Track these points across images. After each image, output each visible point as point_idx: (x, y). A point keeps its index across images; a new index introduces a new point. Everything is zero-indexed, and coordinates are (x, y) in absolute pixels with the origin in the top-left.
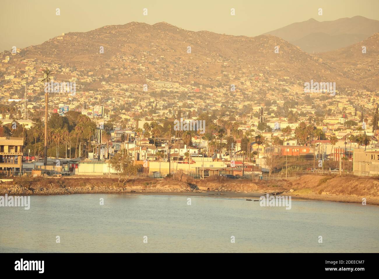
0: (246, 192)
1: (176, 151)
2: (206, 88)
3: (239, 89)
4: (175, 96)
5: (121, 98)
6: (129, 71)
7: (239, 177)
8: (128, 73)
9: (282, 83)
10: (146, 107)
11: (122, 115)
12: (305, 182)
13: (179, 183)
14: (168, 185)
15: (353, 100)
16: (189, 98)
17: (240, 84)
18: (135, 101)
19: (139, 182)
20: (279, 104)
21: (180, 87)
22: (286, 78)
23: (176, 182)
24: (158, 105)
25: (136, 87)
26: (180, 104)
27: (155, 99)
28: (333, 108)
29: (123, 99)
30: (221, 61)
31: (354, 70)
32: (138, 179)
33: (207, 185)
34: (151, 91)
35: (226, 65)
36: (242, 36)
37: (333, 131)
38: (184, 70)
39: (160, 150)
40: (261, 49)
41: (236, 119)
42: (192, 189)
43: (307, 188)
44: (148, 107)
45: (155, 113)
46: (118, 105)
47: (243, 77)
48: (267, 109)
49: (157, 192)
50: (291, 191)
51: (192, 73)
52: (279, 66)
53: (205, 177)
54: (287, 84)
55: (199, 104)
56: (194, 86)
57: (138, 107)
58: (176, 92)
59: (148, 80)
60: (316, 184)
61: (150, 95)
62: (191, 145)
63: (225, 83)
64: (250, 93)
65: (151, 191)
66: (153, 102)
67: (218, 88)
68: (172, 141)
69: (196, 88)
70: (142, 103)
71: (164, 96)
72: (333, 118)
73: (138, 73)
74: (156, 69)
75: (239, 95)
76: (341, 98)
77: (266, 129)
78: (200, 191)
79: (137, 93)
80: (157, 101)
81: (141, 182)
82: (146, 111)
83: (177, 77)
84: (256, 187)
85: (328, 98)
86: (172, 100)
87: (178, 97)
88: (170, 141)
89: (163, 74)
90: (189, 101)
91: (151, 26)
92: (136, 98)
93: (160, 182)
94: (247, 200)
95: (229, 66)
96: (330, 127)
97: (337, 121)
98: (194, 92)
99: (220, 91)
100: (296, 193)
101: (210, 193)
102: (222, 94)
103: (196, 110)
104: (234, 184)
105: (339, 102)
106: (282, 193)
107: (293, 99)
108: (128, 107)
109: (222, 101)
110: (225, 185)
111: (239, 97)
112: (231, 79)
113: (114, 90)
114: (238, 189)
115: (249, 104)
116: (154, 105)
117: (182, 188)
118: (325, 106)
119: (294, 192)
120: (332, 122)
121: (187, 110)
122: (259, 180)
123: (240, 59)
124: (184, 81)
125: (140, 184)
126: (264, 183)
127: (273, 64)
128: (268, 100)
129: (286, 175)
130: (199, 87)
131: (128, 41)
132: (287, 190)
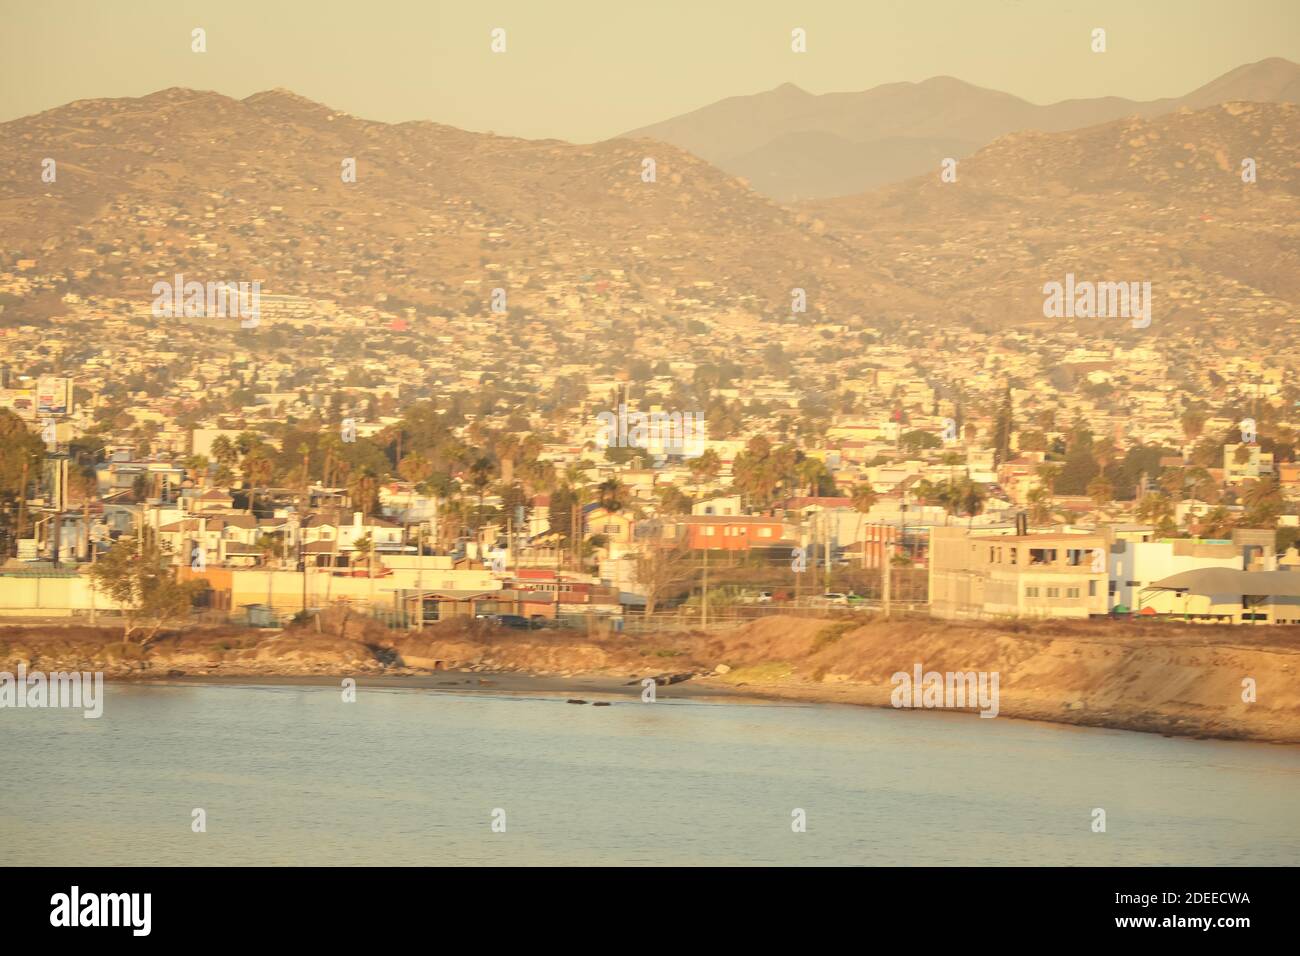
0: (566, 675)
1: (326, 535)
2: (429, 318)
3: (544, 322)
4: (322, 345)
5: (133, 351)
6: (161, 258)
7: (544, 624)
8: (156, 266)
9: (687, 302)
10: (221, 380)
11: (136, 408)
12: (768, 642)
13: (336, 646)
14: (298, 652)
15: (928, 363)
16: (370, 352)
17: (546, 305)
18: (182, 360)
19: (197, 641)
20: (677, 374)
21: (337, 314)
22: (700, 284)
23: (327, 639)
24: (261, 376)
26: (339, 372)
27: (252, 355)
28: (859, 387)
29: (139, 354)
30: (481, 226)
31: (929, 259)
32: (194, 630)
33: (432, 650)
34: (238, 327)
35: (498, 239)
36: (552, 142)
37: (862, 467)
38: (351, 256)
39: (269, 529)
40: (618, 185)
41: (532, 424)
42: (381, 665)
43: (773, 660)
44: (227, 382)
45: (252, 403)
46: (121, 375)
47: (553, 280)
48: (638, 392)
49: (261, 676)
50: (722, 669)
51: (381, 268)
52: (676, 244)
53: (425, 625)
54: (705, 307)
55: (404, 371)
56: (388, 309)
57: (190, 383)
58: (325, 331)
60: (808, 648)
61: (235, 340)
62: (376, 513)
64: (581, 337)
65: (239, 671)
66: (245, 366)
67: (470, 319)
68: (313, 498)
69: (395, 317)
70: (205, 367)
71: (283, 346)
72: (862, 422)
73: (191, 264)
74: (254, 250)
75: (543, 343)
76: (888, 354)
77: (632, 458)
78: (408, 672)
79: (189, 334)
80: (257, 360)
81: (203, 642)
82: (219, 396)
83: (326, 279)
84: (601, 656)
85: (842, 354)
86: (312, 360)
87: (330, 346)
88: (303, 499)
89: (278, 269)
90: (369, 361)
91: (237, 102)
92: (184, 351)
93: (272, 639)
94: (570, 702)
95: (507, 244)
96: (852, 453)
97: (872, 434)
98: (388, 332)
99: (474, 327)
100: (737, 678)
101: (445, 680)
102: (484, 338)
103: (395, 393)
104: (527, 647)
105: (880, 367)
106: (688, 677)
107: (726, 357)
108: (156, 382)
109: (484, 364)
110: (495, 649)
111: (541, 348)
112: (514, 286)
113: (107, 323)
114: (540, 662)
115: (575, 375)
116: (248, 374)
117: (347, 661)
118: (833, 382)
119: (729, 673)
120: (857, 435)
121: (362, 393)
123: (544, 220)
124: (352, 293)
125: (201, 647)
126: (630, 644)
127: (657, 237)
128: (640, 361)
129: (704, 617)
130: (404, 315)
131: (155, 154)
132: (707, 668)
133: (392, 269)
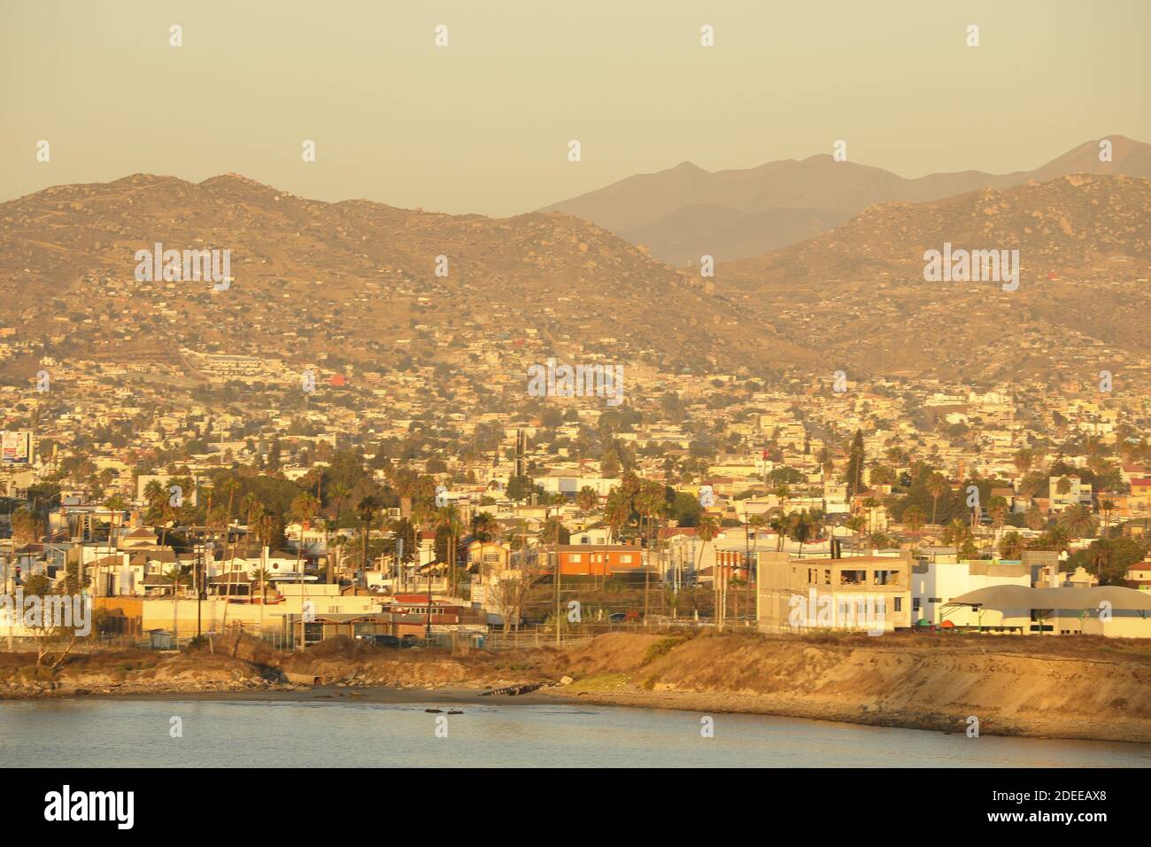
0: (429, 687)
1: (237, 567)
2: (365, 374)
3: (466, 376)
4: (270, 399)
5: (102, 407)
6: (128, 324)
7: (415, 643)
8: (122, 331)
9: (594, 356)
10: (179, 432)
11: (100, 457)
12: (607, 655)
13: (226, 665)
14: (192, 671)
15: (806, 408)
16: (313, 403)
17: (469, 360)
18: (145, 414)
19: (102, 663)
20: (584, 420)
21: (284, 371)
22: (605, 340)
23: (219, 659)
24: (214, 427)
25: (148, 372)
26: (284, 423)
27: (207, 409)
28: (744, 430)
29: (107, 409)
30: (410, 292)
31: (808, 316)
32: (102, 653)
33: (312, 668)
34: (196, 384)
35: (426, 303)
36: (473, 217)
37: (730, 500)
38: (296, 320)
39: (186, 563)
40: (531, 253)
41: (449, 466)
42: (266, 681)
43: (611, 671)
44: (184, 433)
45: (204, 450)
46: (90, 428)
47: (475, 339)
48: (549, 437)
49: (158, 693)
50: (566, 680)
51: (323, 330)
52: (584, 305)
53: (307, 645)
54: (610, 360)
55: (342, 421)
56: (329, 367)
57: (152, 435)
58: (273, 387)
59: (185, 351)
60: (641, 661)
61: (193, 396)
62: (282, 546)
63: (422, 357)
64: (500, 388)
65: (139, 689)
66: (201, 418)
67: (401, 374)
68: (231, 535)
69: (334, 373)
70: (165, 421)
71: (236, 400)
72: (741, 461)
73: (154, 329)
74: (209, 316)
75: (466, 395)
76: (771, 400)
77: (529, 494)
78: (289, 687)
79: (153, 391)
80: (212, 413)
81: (107, 664)
82: (176, 444)
83: (274, 341)
84: (461, 670)
85: (731, 401)
86: (260, 412)
87: (277, 400)
88: (223, 536)
89: (231, 332)
90: (311, 412)
91: (193, 185)
92: (146, 406)
93: (169, 660)
94: (428, 711)
95: (434, 307)
96: (722, 488)
97: (748, 471)
98: (329, 387)
99: (405, 381)
100: (578, 688)
101: (321, 693)
102: (414, 390)
103: (332, 440)
104: (395, 663)
105: (763, 412)
106: (537, 687)
107: (628, 404)
108: (119, 435)
109: (413, 414)
110: (367, 666)
111: (464, 399)
112: (440, 344)
113: (79, 382)
114: (406, 677)
115: (493, 422)
116: (203, 426)
117: (235, 679)
118: (721, 425)
119: (572, 683)
120: (734, 472)
121: (303, 441)
122: (471, 649)
123: (467, 286)
124: (297, 353)
125: (106, 669)
126: (487, 660)
127: (567, 299)
128: (552, 409)
129: (558, 635)
130: (344, 371)
131: (122, 233)
132: (553, 679)
133: (332, 331)
